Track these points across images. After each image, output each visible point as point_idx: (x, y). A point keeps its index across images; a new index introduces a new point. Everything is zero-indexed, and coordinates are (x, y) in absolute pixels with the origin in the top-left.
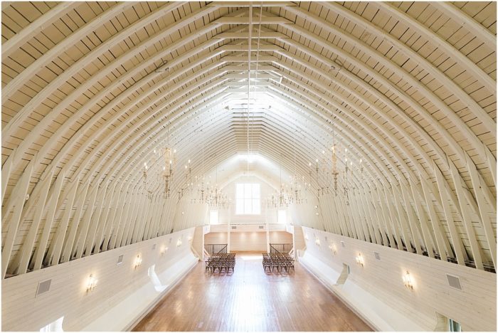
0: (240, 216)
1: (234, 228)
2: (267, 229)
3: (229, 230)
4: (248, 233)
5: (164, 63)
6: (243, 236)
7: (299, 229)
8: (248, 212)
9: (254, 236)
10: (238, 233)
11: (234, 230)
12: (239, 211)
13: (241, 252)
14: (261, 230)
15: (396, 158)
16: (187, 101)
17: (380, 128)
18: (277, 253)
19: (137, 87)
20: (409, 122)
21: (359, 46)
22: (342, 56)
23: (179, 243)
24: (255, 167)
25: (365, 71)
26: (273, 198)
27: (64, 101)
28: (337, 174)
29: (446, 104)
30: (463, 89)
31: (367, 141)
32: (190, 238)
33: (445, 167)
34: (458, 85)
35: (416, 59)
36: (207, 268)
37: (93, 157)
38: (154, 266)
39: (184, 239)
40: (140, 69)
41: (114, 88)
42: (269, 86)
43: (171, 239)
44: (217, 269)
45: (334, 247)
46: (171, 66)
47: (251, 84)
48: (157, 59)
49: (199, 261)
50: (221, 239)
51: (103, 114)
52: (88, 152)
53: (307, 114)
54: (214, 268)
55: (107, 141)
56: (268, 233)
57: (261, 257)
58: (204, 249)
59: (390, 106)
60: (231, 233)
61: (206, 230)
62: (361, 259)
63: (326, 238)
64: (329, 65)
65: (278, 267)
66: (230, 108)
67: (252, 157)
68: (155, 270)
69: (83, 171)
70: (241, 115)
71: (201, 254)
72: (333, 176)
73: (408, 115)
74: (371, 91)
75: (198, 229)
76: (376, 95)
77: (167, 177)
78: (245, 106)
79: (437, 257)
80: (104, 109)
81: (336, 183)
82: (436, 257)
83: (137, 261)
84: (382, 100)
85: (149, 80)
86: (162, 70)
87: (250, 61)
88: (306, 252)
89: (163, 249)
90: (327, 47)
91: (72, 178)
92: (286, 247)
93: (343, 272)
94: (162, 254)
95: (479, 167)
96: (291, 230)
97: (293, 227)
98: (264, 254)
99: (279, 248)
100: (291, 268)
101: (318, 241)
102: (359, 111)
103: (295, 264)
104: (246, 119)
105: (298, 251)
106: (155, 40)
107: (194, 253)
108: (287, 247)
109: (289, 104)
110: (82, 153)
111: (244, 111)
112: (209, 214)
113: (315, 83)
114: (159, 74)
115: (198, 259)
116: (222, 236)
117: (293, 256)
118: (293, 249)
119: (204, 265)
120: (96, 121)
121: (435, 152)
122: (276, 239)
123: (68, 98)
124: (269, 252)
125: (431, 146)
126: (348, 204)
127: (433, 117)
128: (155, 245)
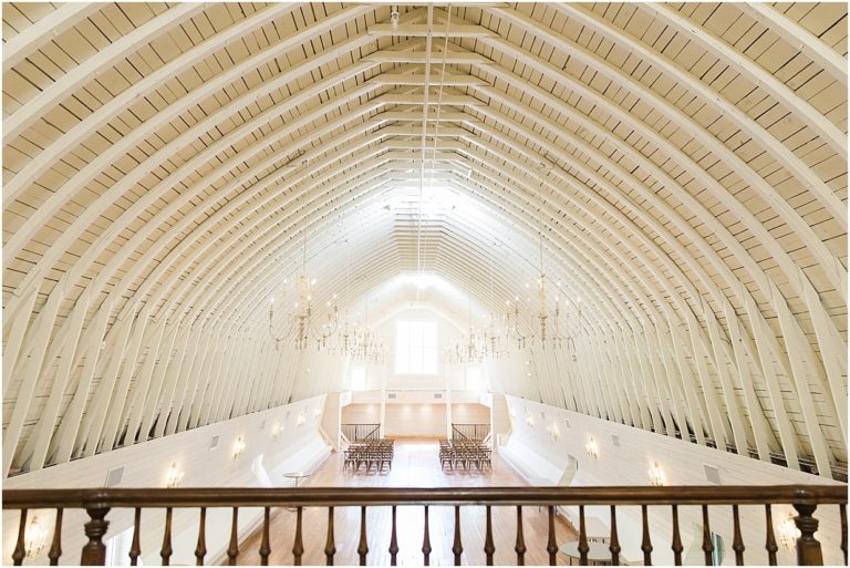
0: (402, 376)
1: (391, 396)
2: (447, 399)
3: (384, 399)
4: (416, 406)
5: (301, 154)
6: (407, 411)
7: (500, 400)
8: (416, 370)
9: (426, 411)
10: (399, 406)
11: (392, 401)
12: (401, 368)
13: (404, 439)
14: (438, 401)
15: (637, 294)
16: (328, 201)
17: (612, 250)
18: (464, 438)
19: (260, 188)
20: (649, 245)
21: (575, 143)
22: (555, 153)
23: (300, 419)
24: (428, 296)
25: (585, 174)
26: (457, 347)
27: (163, 212)
28: (544, 318)
29: (691, 225)
30: (708, 210)
31: (597, 266)
32: (318, 412)
33: (698, 310)
34: (702, 204)
35: (647, 168)
36: (346, 462)
37: (188, 285)
38: (261, 457)
39: (309, 413)
40: (268, 164)
41: (229, 191)
42: (452, 180)
43: (288, 413)
44: (363, 465)
45: (555, 428)
46: (309, 158)
47: (425, 177)
48: (292, 150)
49: (333, 451)
50: (370, 416)
51: (209, 226)
52: (182, 279)
53: (510, 222)
54: (359, 463)
55: (209, 263)
56: (449, 406)
57: (436, 447)
58: (340, 433)
59: (622, 221)
60: (387, 405)
61: (345, 400)
62: (593, 446)
63: (543, 414)
64: (537, 161)
65: (464, 462)
66: (391, 207)
67: (424, 279)
68: (263, 463)
69: (173, 305)
70: (409, 218)
71: (335, 440)
72: (540, 321)
73: (647, 235)
74: (596, 200)
75: (333, 397)
76: (603, 206)
77: (303, 318)
78: (414, 205)
79: (712, 445)
80: (212, 219)
81: (543, 330)
82: (709, 445)
83: (238, 446)
84: (611, 212)
85: (277, 177)
86: (298, 163)
87: (424, 148)
88: (511, 438)
89: (275, 429)
90: (533, 139)
91: (158, 317)
92: (478, 430)
93: (568, 468)
94: (275, 437)
95: (739, 312)
96: (488, 402)
97: (491, 396)
98: (442, 441)
99: (468, 432)
100: (485, 464)
101: (531, 420)
102: (582, 224)
103: (492, 457)
104: (416, 224)
105: (498, 436)
106: (292, 129)
107: (324, 438)
108: (482, 430)
109: (482, 205)
110: (174, 280)
111: (414, 212)
112: (350, 372)
113: (519, 182)
114: (292, 169)
115: (331, 448)
116: (371, 410)
117: (489, 444)
118: (491, 433)
119: (341, 457)
120: (199, 236)
121: (685, 288)
122: (463, 417)
123: (169, 208)
124: (450, 437)
125: (679, 280)
126: (575, 360)
127: (678, 241)
128: (264, 422)
